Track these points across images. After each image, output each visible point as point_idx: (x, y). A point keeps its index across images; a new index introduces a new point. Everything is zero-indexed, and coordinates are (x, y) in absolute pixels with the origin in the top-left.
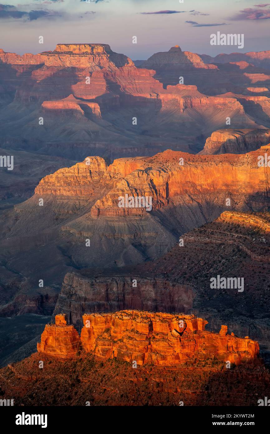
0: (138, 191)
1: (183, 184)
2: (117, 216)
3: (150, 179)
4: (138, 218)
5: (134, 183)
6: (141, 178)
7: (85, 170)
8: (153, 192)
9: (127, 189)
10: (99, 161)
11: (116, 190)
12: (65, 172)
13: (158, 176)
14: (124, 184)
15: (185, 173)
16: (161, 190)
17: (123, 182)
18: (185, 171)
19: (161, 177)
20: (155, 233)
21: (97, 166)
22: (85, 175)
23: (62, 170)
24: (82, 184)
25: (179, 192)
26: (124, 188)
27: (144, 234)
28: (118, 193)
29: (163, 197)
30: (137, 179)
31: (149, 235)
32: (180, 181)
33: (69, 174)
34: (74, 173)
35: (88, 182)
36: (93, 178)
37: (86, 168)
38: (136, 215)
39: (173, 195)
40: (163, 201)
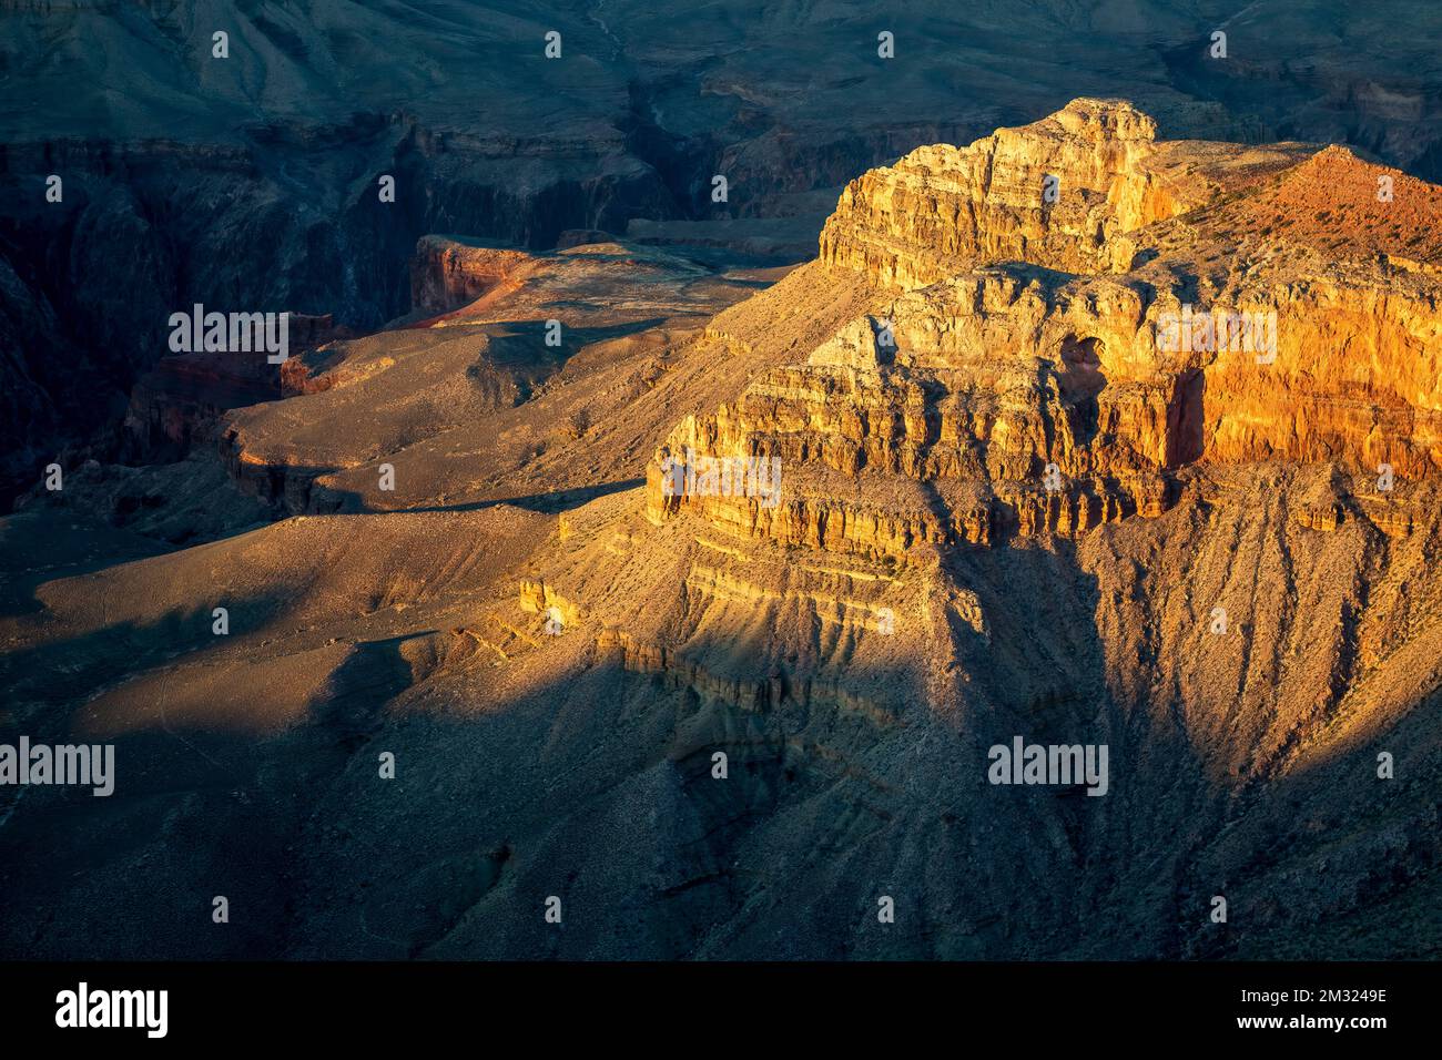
0: (948, 406)
1: (1316, 396)
2: (757, 534)
3: (1061, 333)
4: (872, 578)
5: (935, 348)
6: (994, 324)
7: (1021, 175)
8: (1048, 423)
9: (866, 380)
10: (1121, 132)
11: (794, 378)
12: (937, 170)
13: (1126, 323)
14: (857, 343)
15: (1345, 328)
16: (1126, 417)
17: (856, 331)
18: (1341, 312)
19: (1145, 330)
20: (884, 706)
21: (1099, 163)
22: (1018, 205)
23: (925, 155)
24: (989, 250)
25: (1281, 442)
26: (851, 374)
27: (832, 693)
28: (804, 393)
29: (1137, 461)
30: (960, 323)
31: (856, 710)
32: (1294, 373)
33: (951, 184)
34: (968, 182)
35: (1019, 246)
36: (1053, 227)
37: (1031, 163)
38: (866, 557)
39: (1235, 452)
40: (1136, 487)
